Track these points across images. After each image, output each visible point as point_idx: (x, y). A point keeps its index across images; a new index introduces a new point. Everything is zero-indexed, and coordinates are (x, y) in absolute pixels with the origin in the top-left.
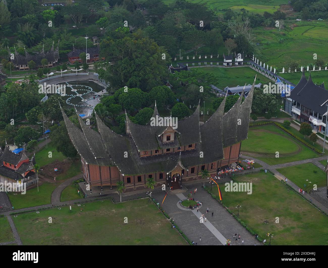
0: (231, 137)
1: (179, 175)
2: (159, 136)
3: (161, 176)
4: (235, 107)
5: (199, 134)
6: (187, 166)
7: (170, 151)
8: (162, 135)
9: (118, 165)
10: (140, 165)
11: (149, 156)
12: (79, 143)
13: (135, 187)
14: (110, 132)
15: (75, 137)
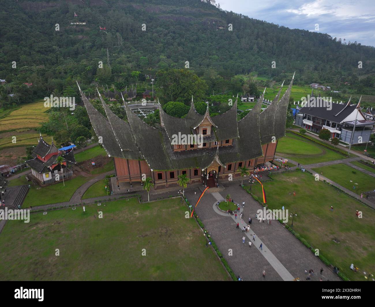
0: (268, 134)
1: (216, 171)
2: (195, 128)
3: (196, 172)
4: (272, 105)
5: (237, 129)
6: (224, 163)
7: (206, 146)
8: (198, 128)
9: (148, 159)
10: (173, 160)
11: (183, 150)
12: (103, 133)
13: (167, 184)
14: (141, 123)
15: (98, 125)
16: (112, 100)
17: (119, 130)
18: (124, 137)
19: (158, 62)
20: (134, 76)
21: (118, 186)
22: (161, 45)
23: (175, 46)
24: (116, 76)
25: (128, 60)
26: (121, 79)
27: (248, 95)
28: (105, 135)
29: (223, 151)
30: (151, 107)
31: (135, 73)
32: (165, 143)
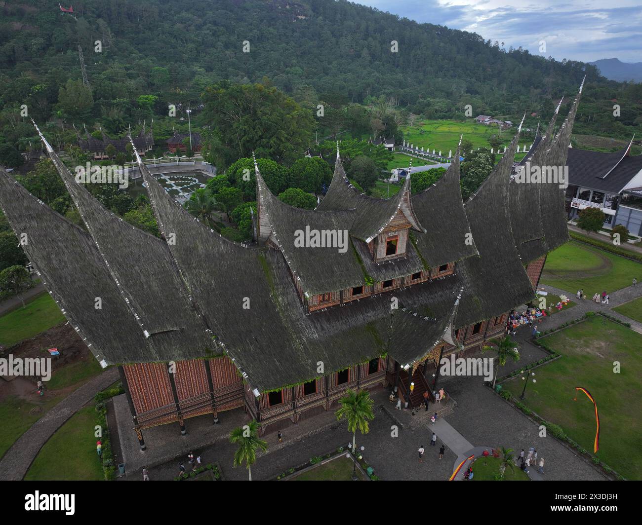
0: (531, 237)
2: (369, 240)
3: (373, 366)
7: (392, 285)
8: (377, 239)
9: (237, 354)
10: (311, 342)
11: (334, 304)
12: (73, 281)
13: (295, 413)
14: (201, 234)
15: (53, 257)
16: (100, 157)
17: (133, 266)
18: (150, 287)
19: (191, 79)
20: (144, 104)
21: (142, 442)
22: (191, 46)
23: (219, 49)
24: (104, 106)
25: (127, 74)
26: (116, 111)
27: (382, 139)
28: (82, 287)
29: (436, 295)
30: (190, 170)
31: (147, 99)
32: (281, 290)
